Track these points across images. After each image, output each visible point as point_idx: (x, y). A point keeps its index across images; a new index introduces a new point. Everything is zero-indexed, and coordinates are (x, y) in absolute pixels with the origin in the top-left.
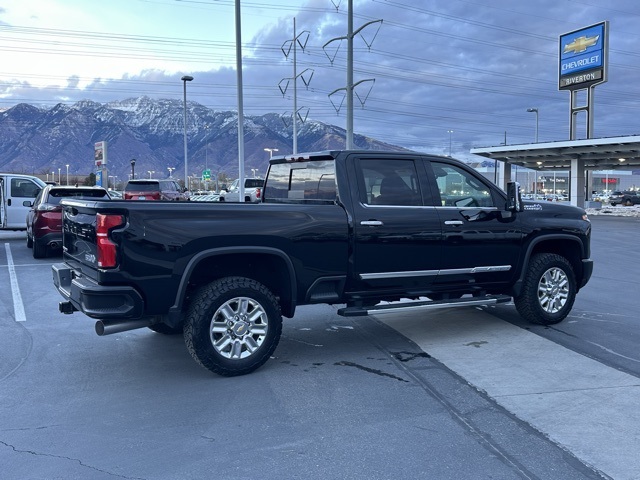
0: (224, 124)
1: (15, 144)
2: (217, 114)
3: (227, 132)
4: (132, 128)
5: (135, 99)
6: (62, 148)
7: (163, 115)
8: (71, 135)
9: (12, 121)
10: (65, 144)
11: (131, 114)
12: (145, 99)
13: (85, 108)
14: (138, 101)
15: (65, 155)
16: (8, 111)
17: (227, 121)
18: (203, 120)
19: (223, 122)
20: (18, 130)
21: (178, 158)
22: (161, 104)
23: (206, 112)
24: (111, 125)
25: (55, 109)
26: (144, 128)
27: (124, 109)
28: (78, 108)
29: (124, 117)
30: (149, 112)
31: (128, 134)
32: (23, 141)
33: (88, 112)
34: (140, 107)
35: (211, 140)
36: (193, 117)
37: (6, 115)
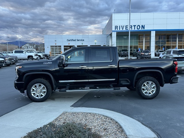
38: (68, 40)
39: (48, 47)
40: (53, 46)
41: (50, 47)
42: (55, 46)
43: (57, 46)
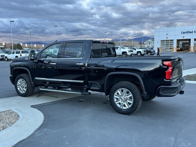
38: (182, 33)
39: (158, 42)
40: (164, 41)
41: (160, 42)
42: (166, 41)
43: (168, 41)
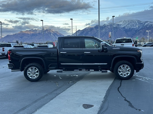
0: (145, 25)
1: (95, 34)
2: (143, 22)
3: (146, 26)
4: (121, 28)
5: (122, 21)
6: (105, 34)
7: (129, 24)
8: (107, 31)
9: (95, 29)
10: (106, 33)
11: (121, 25)
12: (125, 20)
13: (110, 24)
14: (123, 21)
15: (106, 36)
16: (94, 27)
17: (146, 24)
18: (140, 24)
19: (145, 24)
20: (96, 31)
21: (132, 34)
22: (128, 21)
23: (140, 22)
24: (116, 28)
25: (104, 25)
26: (124, 28)
27: (119, 24)
28: (109, 25)
29: (119, 25)
30: (125, 24)
31: (120, 29)
32: (97, 33)
33: (111, 25)
34: (123, 23)
35: (141, 29)
36: (137, 24)
37: (94, 28)
